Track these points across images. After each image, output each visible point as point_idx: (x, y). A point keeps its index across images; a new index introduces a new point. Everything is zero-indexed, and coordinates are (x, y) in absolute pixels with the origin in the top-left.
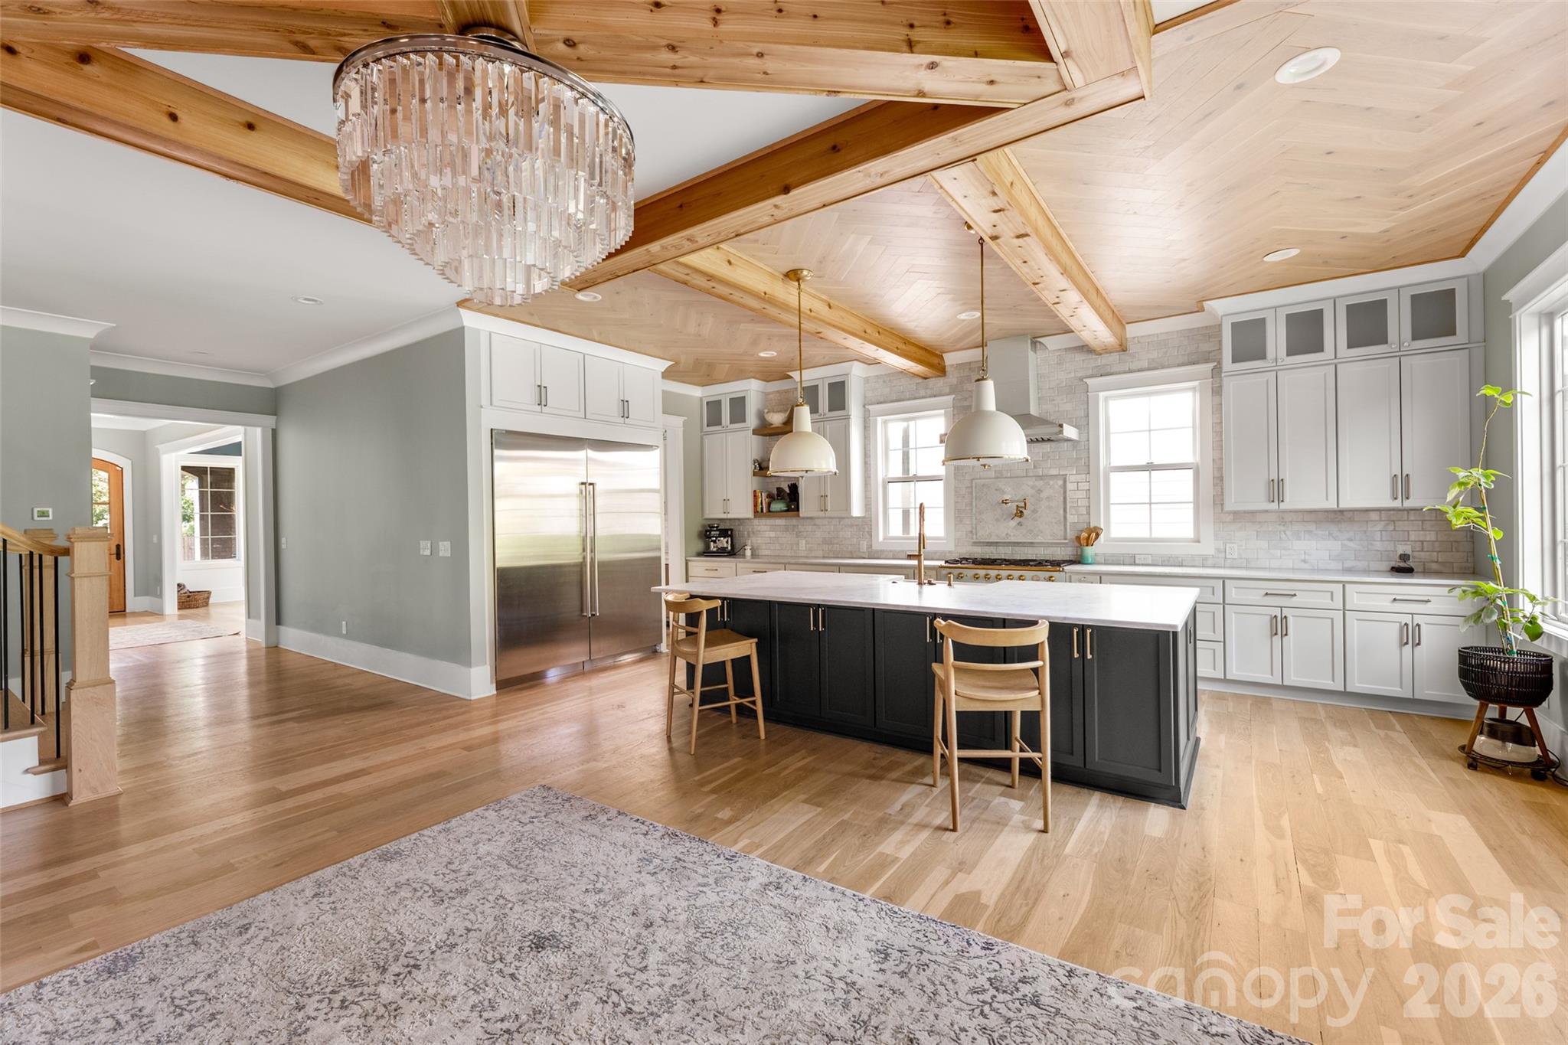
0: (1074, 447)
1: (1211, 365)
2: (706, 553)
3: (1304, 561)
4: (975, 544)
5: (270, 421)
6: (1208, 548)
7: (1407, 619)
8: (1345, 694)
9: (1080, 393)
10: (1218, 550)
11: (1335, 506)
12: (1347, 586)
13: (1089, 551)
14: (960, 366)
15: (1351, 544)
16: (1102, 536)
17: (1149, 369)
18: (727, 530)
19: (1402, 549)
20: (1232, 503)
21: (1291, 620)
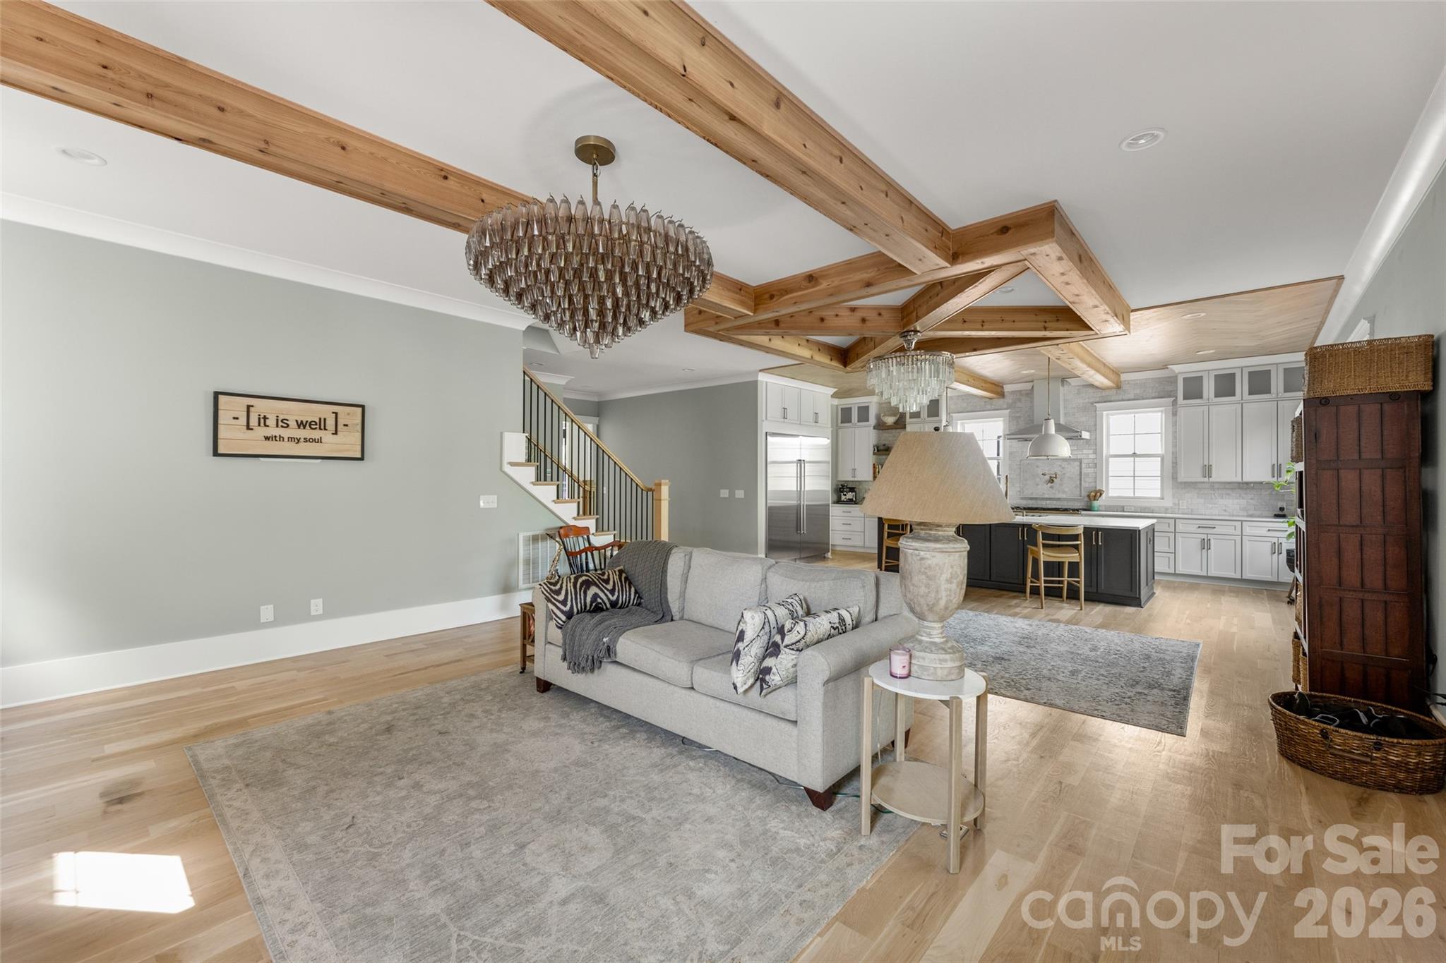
0: (1087, 443)
1: (1173, 399)
2: (839, 501)
3: (1225, 511)
4: (1022, 499)
5: (596, 420)
6: (1168, 503)
7: (1275, 540)
8: (1242, 580)
9: (1090, 409)
10: (1175, 504)
11: (1240, 480)
12: (1244, 523)
13: (1096, 504)
14: (1013, 392)
15: (1251, 501)
16: (1104, 495)
17: (1134, 400)
18: (854, 488)
19: (1280, 505)
20: (1182, 477)
21: (1212, 541)
